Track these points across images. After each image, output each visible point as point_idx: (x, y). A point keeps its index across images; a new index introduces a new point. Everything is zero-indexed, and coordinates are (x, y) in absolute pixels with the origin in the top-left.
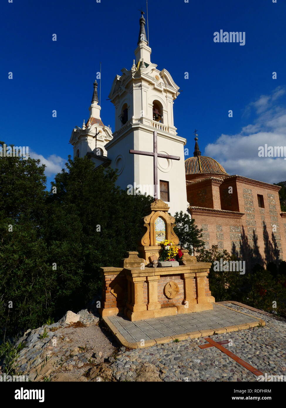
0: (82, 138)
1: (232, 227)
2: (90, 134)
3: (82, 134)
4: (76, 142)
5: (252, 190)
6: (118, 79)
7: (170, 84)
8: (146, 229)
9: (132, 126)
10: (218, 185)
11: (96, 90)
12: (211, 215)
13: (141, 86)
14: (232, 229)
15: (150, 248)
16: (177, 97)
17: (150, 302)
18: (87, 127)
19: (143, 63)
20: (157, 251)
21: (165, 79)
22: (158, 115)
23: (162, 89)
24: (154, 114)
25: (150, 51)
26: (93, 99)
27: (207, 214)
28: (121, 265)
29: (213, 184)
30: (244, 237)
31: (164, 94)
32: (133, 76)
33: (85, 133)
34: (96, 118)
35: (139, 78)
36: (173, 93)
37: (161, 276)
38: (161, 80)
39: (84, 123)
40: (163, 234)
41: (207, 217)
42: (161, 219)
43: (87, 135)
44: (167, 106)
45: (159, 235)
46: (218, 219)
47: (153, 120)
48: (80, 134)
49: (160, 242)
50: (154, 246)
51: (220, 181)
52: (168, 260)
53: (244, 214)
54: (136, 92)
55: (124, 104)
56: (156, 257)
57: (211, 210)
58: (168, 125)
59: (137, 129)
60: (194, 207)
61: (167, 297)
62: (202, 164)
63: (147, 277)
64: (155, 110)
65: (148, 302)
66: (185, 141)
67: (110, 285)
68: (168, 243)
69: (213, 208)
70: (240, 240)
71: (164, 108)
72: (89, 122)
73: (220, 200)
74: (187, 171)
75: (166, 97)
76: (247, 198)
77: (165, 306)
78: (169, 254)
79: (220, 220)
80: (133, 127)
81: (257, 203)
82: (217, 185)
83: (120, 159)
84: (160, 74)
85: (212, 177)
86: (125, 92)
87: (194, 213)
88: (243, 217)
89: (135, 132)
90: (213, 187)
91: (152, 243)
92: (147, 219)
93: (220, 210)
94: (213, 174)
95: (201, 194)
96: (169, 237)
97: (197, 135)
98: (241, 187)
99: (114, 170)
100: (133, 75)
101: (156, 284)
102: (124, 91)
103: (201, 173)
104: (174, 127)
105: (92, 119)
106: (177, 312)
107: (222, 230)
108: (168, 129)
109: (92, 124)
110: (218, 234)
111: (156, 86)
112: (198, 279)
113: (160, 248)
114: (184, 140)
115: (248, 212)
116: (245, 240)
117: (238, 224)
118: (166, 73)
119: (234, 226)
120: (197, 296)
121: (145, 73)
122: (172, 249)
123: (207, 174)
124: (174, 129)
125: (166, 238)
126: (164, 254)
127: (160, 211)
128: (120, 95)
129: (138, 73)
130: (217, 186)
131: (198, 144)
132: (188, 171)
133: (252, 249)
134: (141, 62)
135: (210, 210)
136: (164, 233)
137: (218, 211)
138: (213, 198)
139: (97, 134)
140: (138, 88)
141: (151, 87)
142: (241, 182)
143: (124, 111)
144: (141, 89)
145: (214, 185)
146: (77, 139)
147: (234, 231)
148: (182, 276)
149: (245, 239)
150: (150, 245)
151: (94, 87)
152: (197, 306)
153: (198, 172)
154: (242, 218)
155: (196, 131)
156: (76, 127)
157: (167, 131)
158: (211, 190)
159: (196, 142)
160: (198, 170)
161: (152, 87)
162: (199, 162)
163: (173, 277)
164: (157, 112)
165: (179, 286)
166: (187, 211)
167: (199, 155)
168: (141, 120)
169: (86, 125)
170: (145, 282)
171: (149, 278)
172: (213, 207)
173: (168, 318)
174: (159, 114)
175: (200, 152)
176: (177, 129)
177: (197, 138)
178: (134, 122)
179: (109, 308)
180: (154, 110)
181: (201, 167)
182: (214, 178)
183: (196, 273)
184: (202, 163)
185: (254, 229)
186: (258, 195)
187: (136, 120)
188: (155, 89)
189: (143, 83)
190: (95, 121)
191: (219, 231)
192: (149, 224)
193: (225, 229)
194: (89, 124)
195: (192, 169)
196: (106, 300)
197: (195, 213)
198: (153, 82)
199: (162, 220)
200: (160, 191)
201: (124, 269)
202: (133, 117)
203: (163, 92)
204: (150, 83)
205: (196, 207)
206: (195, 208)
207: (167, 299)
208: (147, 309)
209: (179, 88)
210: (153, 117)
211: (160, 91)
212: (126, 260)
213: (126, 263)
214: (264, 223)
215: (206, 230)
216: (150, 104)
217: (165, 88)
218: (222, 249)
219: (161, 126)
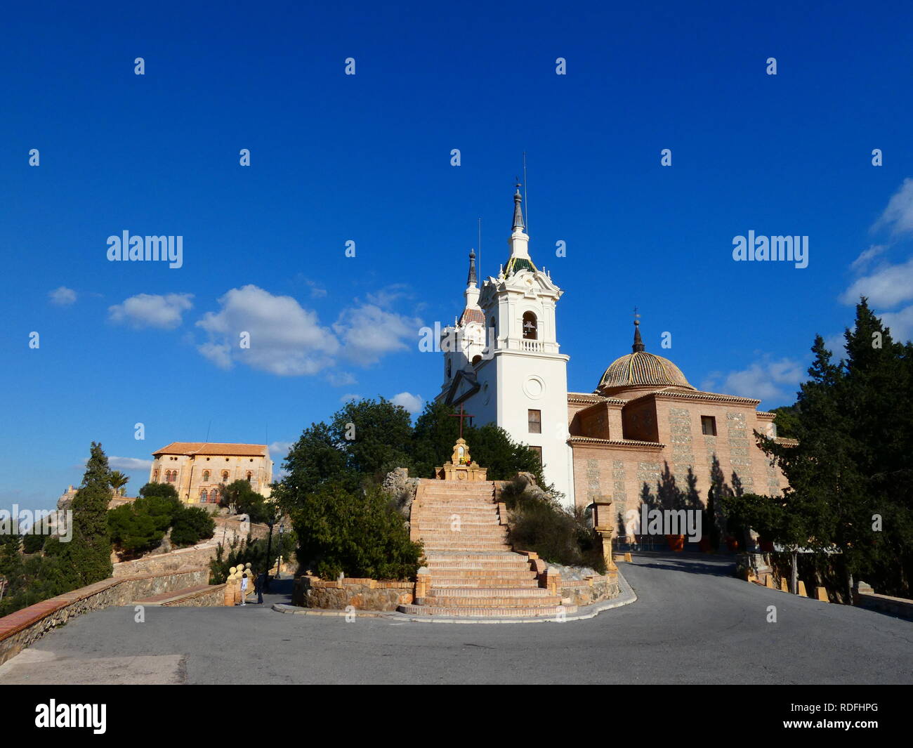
1: (642, 464)
5: (689, 409)
6: (485, 285)
7: (547, 288)
8: (454, 452)
10: (619, 408)
11: (473, 265)
12: (604, 448)
13: (507, 299)
14: (641, 466)
16: (559, 299)
18: (460, 326)
21: (540, 282)
23: (536, 296)
24: (525, 329)
25: (528, 240)
26: (469, 280)
27: (596, 447)
30: (667, 477)
31: (539, 300)
32: (498, 290)
34: (473, 309)
35: (504, 291)
36: (552, 297)
37: (458, 470)
38: (536, 285)
39: (456, 321)
40: (462, 454)
41: (598, 451)
44: (543, 315)
46: (614, 452)
47: (524, 337)
49: (460, 457)
51: (621, 403)
53: (667, 446)
54: (502, 306)
55: (492, 316)
56: (458, 463)
57: (605, 442)
58: (546, 340)
59: (501, 354)
60: (575, 438)
66: (567, 358)
67: (438, 474)
69: (608, 439)
70: (659, 482)
71: (539, 319)
72: (463, 320)
75: (542, 303)
76: (676, 423)
79: (620, 454)
80: (498, 352)
81: (700, 428)
83: (487, 386)
84: (534, 276)
86: (492, 303)
87: (577, 446)
88: (664, 450)
89: (499, 359)
92: (455, 447)
93: (621, 440)
95: (599, 421)
97: (638, 315)
98: (664, 410)
100: (498, 288)
101: (455, 472)
103: (629, 384)
105: (468, 313)
107: (622, 467)
108: (543, 345)
109: (468, 322)
110: (615, 472)
111: (526, 296)
115: (678, 442)
116: (668, 481)
117: (656, 460)
118: (542, 274)
119: (648, 462)
121: (511, 284)
123: (638, 385)
129: (503, 286)
130: (617, 409)
131: (640, 332)
132: (612, 381)
133: (683, 495)
134: (513, 260)
135: (601, 442)
137: (617, 443)
138: (609, 426)
140: (504, 302)
142: (666, 401)
144: (508, 302)
145: (610, 409)
147: (645, 469)
149: (670, 478)
150: (456, 459)
154: (662, 451)
155: (635, 310)
157: (542, 349)
158: (606, 416)
159: (637, 328)
160: (627, 379)
161: (522, 296)
162: (629, 366)
163: (464, 471)
164: (529, 325)
165: (465, 474)
166: (566, 443)
168: (506, 341)
169: (459, 324)
171: (452, 471)
172: (608, 437)
174: (532, 328)
175: (642, 344)
177: (638, 322)
178: (499, 344)
180: (525, 322)
181: (631, 375)
182: (609, 400)
183: (473, 470)
185: (691, 467)
186: (703, 418)
187: (502, 341)
188: (525, 298)
189: (510, 295)
190: (473, 316)
191: (617, 469)
193: (627, 465)
194: (462, 323)
195: (618, 378)
198: (522, 291)
199: (462, 448)
200: (529, 422)
201: (444, 468)
202: (499, 338)
203: (537, 298)
204: (519, 293)
209: (560, 288)
210: (524, 332)
211: (534, 299)
212: (445, 465)
214: (714, 458)
215: (595, 466)
216: (519, 319)
217: (539, 293)
218: (622, 492)
219: (533, 344)
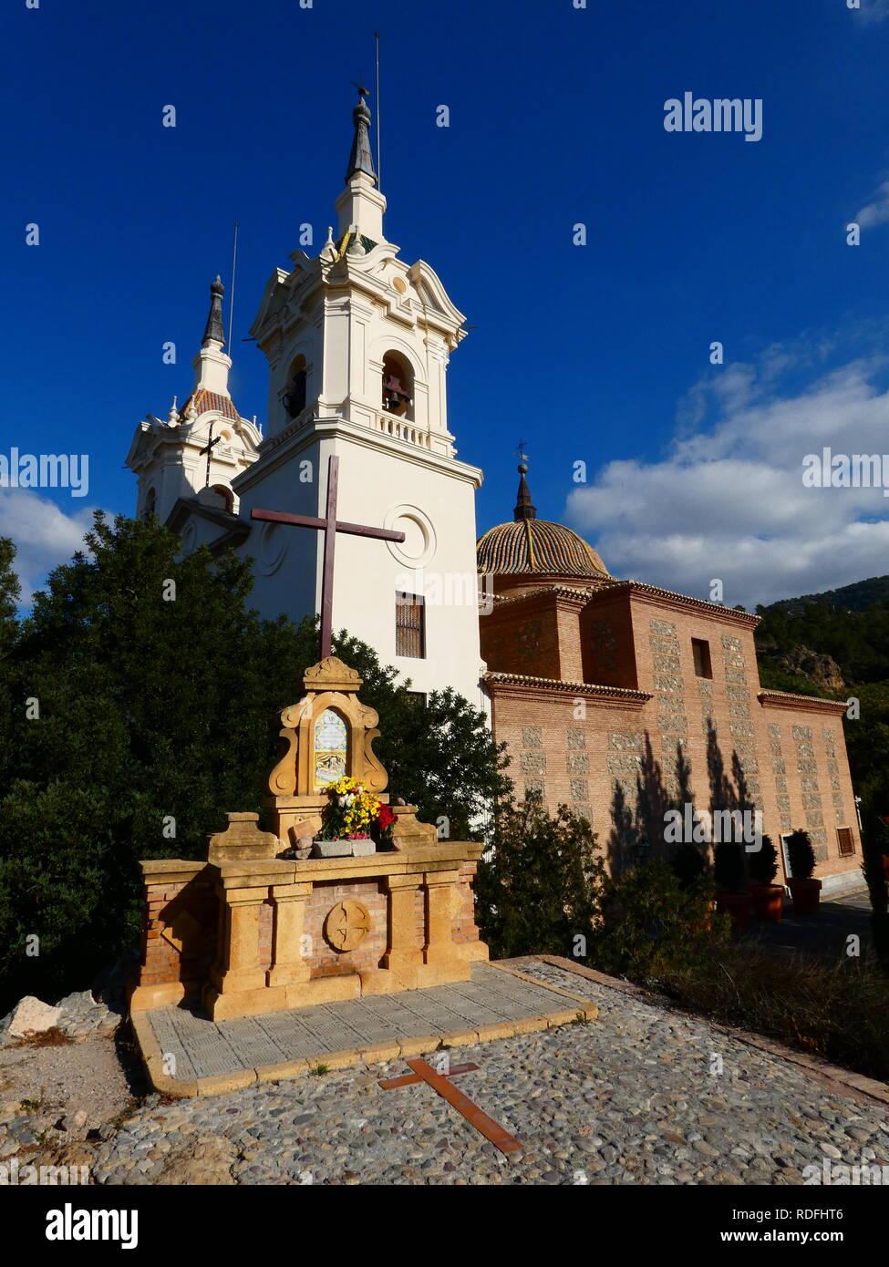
0: (167, 454)
1: (615, 736)
2: (192, 442)
3: (166, 441)
4: (145, 465)
5: (677, 626)
6: (281, 280)
7: (437, 306)
8: (285, 745)
9: (314, 424)
10: (576, 609)
11: (218, 305)
12: (550, 699)
13: (347, 306)
14: (614, 740)
15: (296, 802)
16: (458, 344)
17: (277, 961)
18: (183, 418)
19: (358, 238)
20: (317, 810)
21: (422, 290)
22: (399, 394)
23: (413, 320)
24: (387, 392)
25: (383, 204)
26: (207, 332)
27: (539, 698)
28: (200, 852)
29: (560, 605)
30: (649, 766)
31: (420, 334)
32: (324, 276)
33: (178, 438)
34: (213, 391)
35: (341, 282)
36: (446, 333)
37: (317, 884)
38: (410, 293)
39: (174, 407)
40: (338, 760)
41: (540, 705)
42: (334, 714)
43: (182, 445)
44: (426, 370)
45: (327, 763)
48: (160, 442)
49: (327, 785)
50: (308, 795)
51: (582, 598)
52: (346, 837)
53: (649, 697)
54: (332, 324)
55: (295, 355)
56: (312, 828)
57: (553, 685)
58: (429, 426)
59: (330, 434)
60: (501, 674)
61: (332, 946)
62: (537, 544)
63: (271, 888)
64: (389, 380)
65: (273, 963)
66: (477, 476)
67: (163, 915)
68: (349, 786)
69: (559, 678)
70: (638, 774)
71: (418, 377)
72: (192, 405)
73: (579, 655)
74: (491, 564)
75: (425, 342)
76: (660, 649)
77: (323, 973)
78: (348, 820)
80: (318, 427)
81: (692, 663)
82: (573, 608)
84: (409, 275)
85: (558, 586)
86: (299, 320)
87: (499, 694)
88: (650, 706)
89: (323, 443)
90: (560, 614)
91: (302, 788)
92: (292, 716)
93: (580, 682)
94: (567, 575)
95: (525, 637)
96: (355, 769)
97: (525, 457)
98: (644, 618)
99: (241, 561)
100: (326, 271)
101: (299, 908)
102: (296, 317)
103: (534, 571)
104: (448, 434)
105: (202, 396)
106: (358, 989)
107: (583, 745)
108: (428, 438)
109: (200, 411)
110: (572, 756)
111: (394, 310)
112: (431, 891)
113: (325, 801)
114: (476, 473)
115: (665, 690)
116: (653, 776)
117: (633, 728)
118: (426, 271)
119: (621, 731)
120: (427, 942)
121: (360, 267)
122: (358, 805)
123: (551, 574)
124: (446, 439)
125: (348, 772)
126: (334, 819)
127: (334, 691)
128: (284, 330)
129: (340, 269)
130: (572, 611)
131: (529, 484)
132: (494, 564)
133: (674, 801)
134: (353, 236)
135: (548, 685)
136: (343, 757)
137: (573, 687)
138: (560, 648)
139: (211, 443)
140: (340, 312)
141: (379, 312)
142: (645, 603)
143: (294, 379)
144: (349, 315)
145: (562, 609)
146: (150, 454)
147: (620, 747)
148: (381, 883)
149: (654, 770)
150: (296, 794)
151: (213, 298)
152: (422, 970)
153: (522, 568)
154: (644, 707)
155: (521, 446)
156: (148, 418)
157: (425, 445)
158: (555, 625)
159: (522, 478)
160: (525, 562)
161: (384, 311)
162: (527, 538)
163: (356, 888)
164: (395, 385)
165: (371, 913)
166: (479, 686)
167: (529, 517)
168: (344, 408)
169: (181, 412)
170: (265, 901)
171: (277, 892)
172: (557, 675)
173: (327, 1007)
174: (402, 393)
175: (532, 507)
176: (454, 438)
177: (525, 467)
178: (323, 413)
179: (155, 983)
180: (386, 378)
181: (532, 554)
182: (564, 589)
183: (424, 873)
184: (535, 540)
185: (682, 741)
186: (695, 642)
187: (329, 406)
188: (391, 317)
189: (356, 298)
190: (212, 401)
191: (575, 748)
192: (297, 730)
193: (594, 740)
194: (190, 410)
195: (507, 559)
196: (147, 959)
197: (503, 694)
198: (386, 297)
199: (337, 719)
200: (397, 626)
201: (210, 866)
202: (322, 398)
203: (415, 327)
204: (377, 300)
205: (506, 675)
206: (501, 677)
207: (333, 954)
208: (267, 985)
209: (463, 319)
210: (384, 401)
211: (408, 325)
212: (218, 839)
213: (217, 847)
214: (709, 723)
215: (535, 744)
216: (373, 362)
217: (422, 317)
218: (583, 803)
219: (406, 430)
